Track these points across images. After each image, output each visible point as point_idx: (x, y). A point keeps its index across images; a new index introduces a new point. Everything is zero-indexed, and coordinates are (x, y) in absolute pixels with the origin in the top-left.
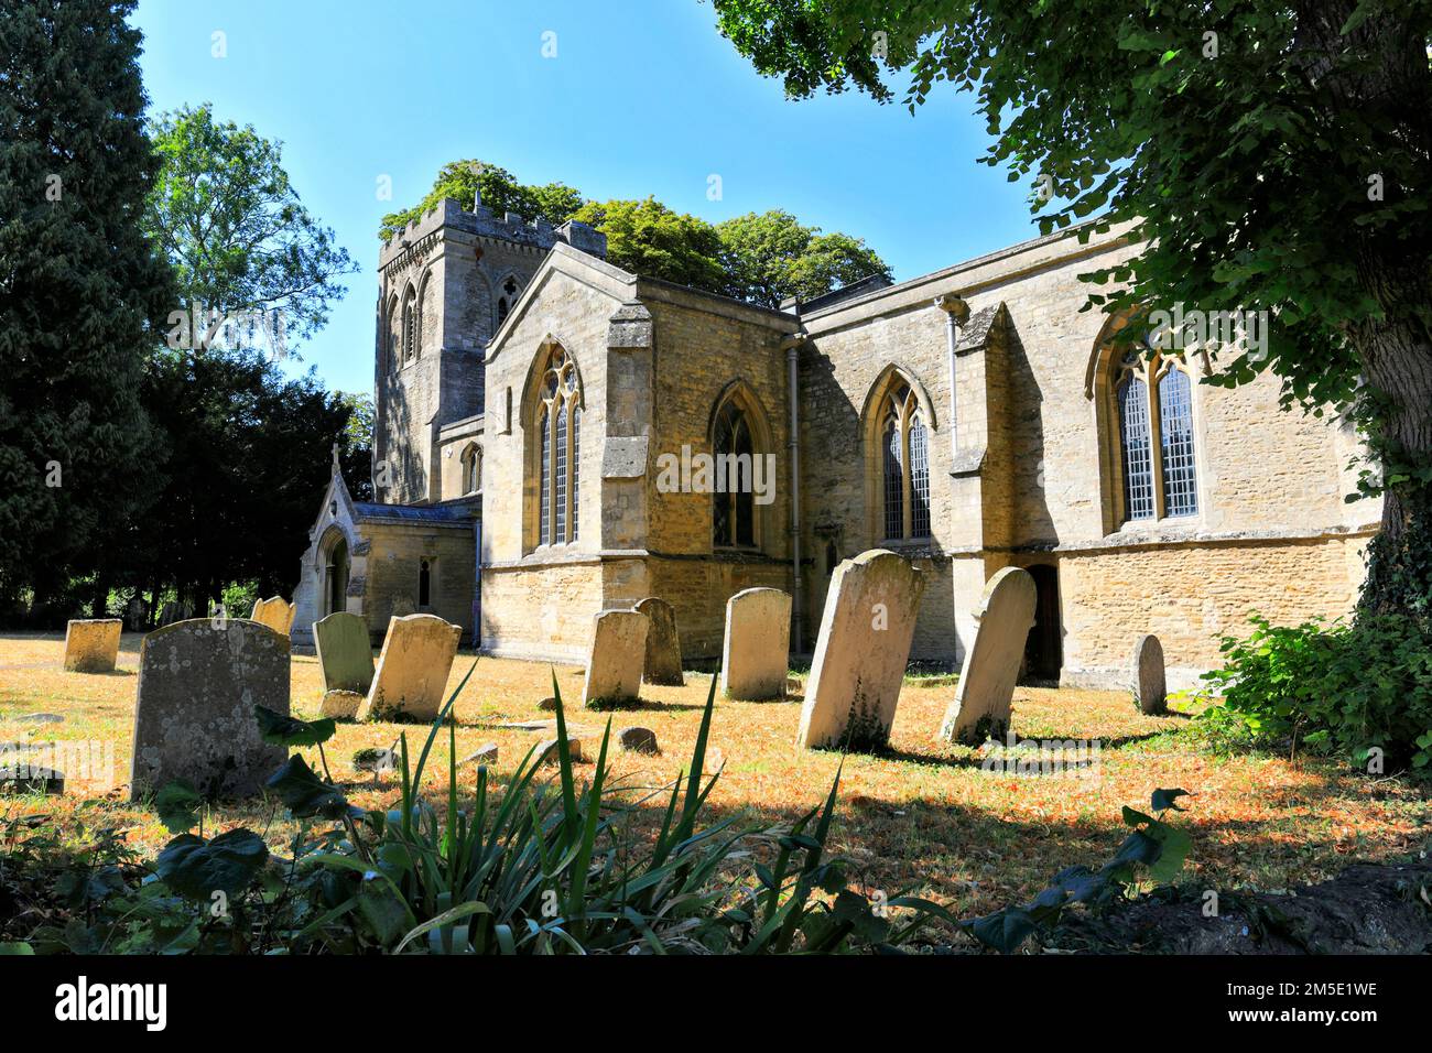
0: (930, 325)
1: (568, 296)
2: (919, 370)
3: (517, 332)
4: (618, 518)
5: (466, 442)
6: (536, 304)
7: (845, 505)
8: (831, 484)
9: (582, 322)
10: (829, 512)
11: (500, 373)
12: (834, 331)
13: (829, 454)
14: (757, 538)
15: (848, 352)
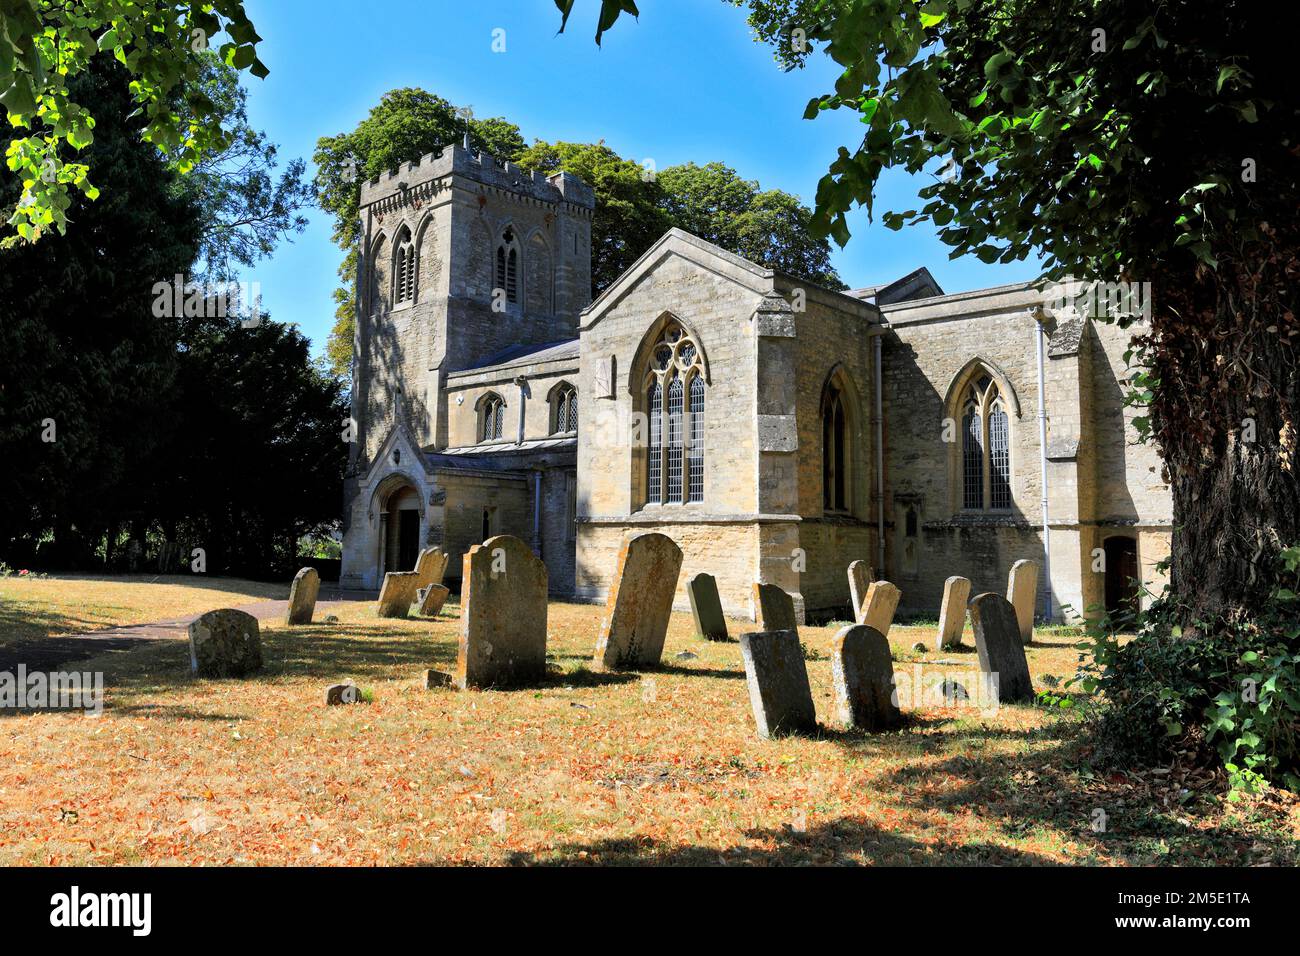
0: (1015, 328)
1: (687, 279)
2: (1004, 365)
3: (622, 305)
4: (774, 487)
5: (481, 391)
6: (647, 282)
7: (926, 477)
8: (913, 457)
9: (707, 305)
10: (909, 482)
11: (600, 341)
12: (917, 323)
13: (910, 431)
14: (848, 503)
15: (931, 343)
